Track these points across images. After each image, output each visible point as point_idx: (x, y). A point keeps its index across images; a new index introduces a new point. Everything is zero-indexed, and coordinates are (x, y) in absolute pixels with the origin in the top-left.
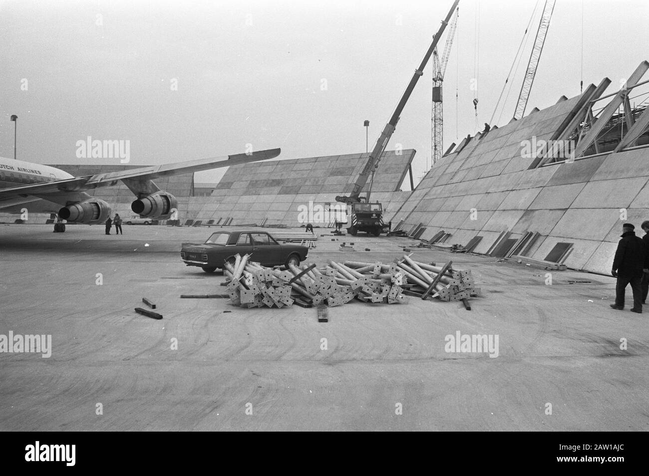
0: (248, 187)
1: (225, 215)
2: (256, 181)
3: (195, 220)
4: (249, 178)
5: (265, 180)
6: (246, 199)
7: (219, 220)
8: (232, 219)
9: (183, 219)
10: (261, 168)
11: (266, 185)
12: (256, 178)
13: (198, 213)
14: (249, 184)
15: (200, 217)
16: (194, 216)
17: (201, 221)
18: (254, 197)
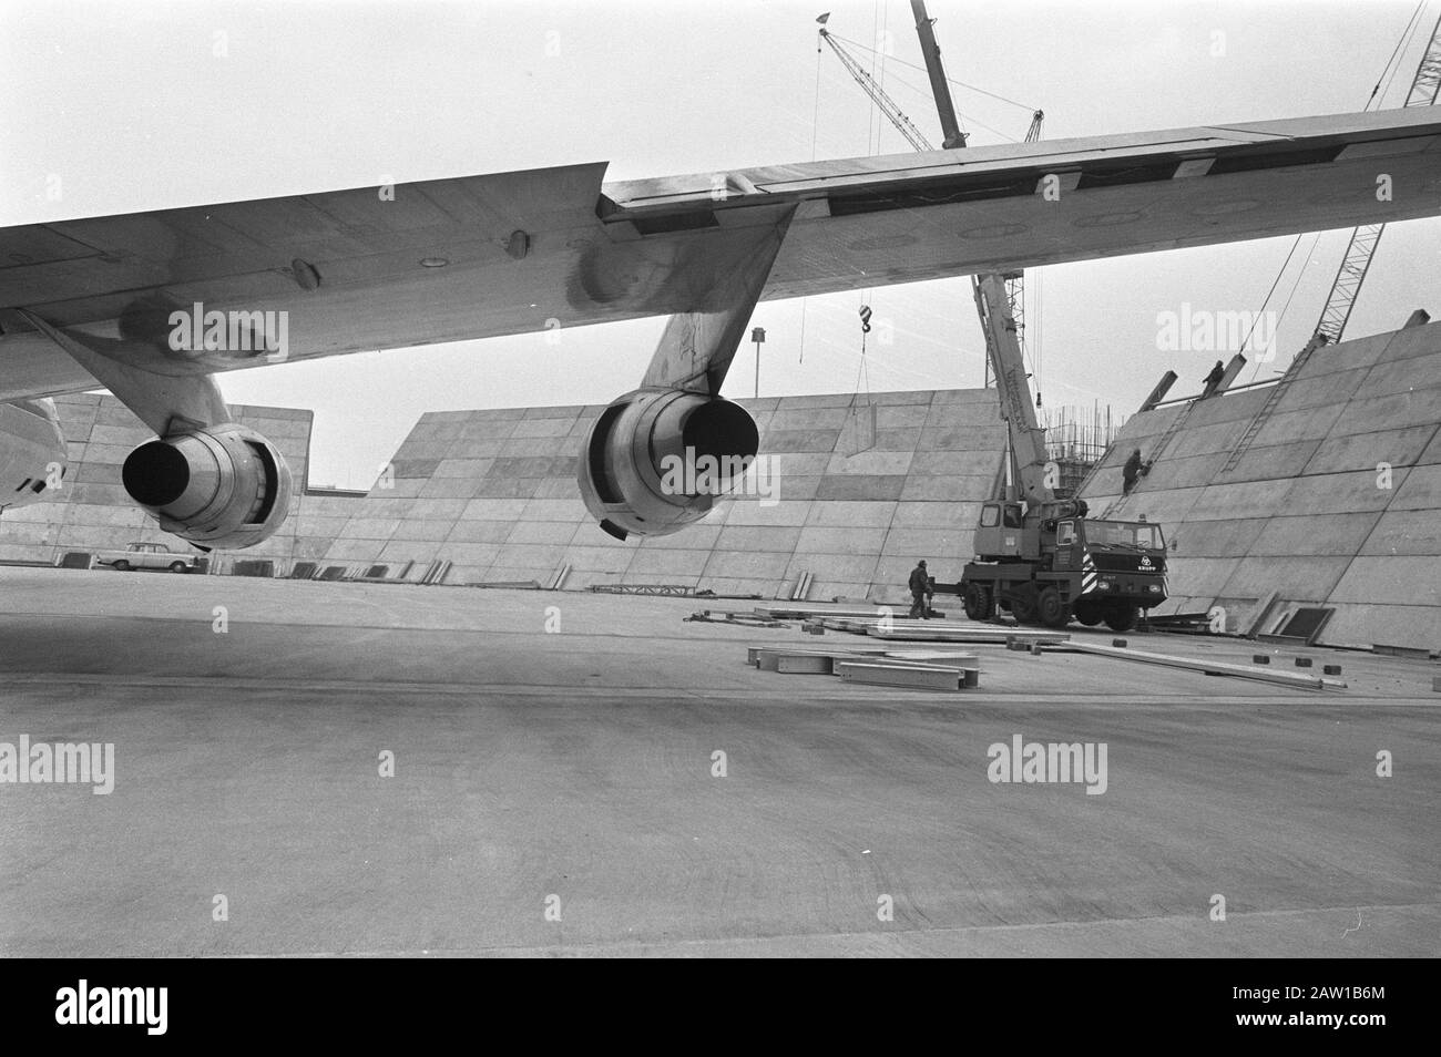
0: (489, 475)
1: (422, 554)
2: (517, 461)
3: (323, 567)
4: (492, 450)
5: (549, 459)
6: (487, 510)
7: (403, 566)
8: (451, 565)
9: (284, 559)
10: (525, 424)
11: (550, 472)
12: (513, 451)
13: (331, 543)
14: (493, 469)
15: (335, 556)
16: (318, 551)
17: (345, 569)
18: (518, 505)
